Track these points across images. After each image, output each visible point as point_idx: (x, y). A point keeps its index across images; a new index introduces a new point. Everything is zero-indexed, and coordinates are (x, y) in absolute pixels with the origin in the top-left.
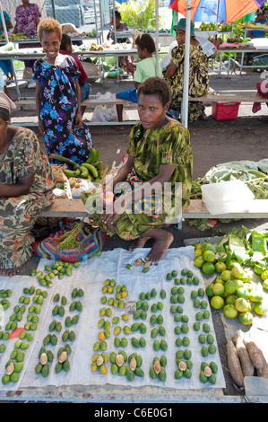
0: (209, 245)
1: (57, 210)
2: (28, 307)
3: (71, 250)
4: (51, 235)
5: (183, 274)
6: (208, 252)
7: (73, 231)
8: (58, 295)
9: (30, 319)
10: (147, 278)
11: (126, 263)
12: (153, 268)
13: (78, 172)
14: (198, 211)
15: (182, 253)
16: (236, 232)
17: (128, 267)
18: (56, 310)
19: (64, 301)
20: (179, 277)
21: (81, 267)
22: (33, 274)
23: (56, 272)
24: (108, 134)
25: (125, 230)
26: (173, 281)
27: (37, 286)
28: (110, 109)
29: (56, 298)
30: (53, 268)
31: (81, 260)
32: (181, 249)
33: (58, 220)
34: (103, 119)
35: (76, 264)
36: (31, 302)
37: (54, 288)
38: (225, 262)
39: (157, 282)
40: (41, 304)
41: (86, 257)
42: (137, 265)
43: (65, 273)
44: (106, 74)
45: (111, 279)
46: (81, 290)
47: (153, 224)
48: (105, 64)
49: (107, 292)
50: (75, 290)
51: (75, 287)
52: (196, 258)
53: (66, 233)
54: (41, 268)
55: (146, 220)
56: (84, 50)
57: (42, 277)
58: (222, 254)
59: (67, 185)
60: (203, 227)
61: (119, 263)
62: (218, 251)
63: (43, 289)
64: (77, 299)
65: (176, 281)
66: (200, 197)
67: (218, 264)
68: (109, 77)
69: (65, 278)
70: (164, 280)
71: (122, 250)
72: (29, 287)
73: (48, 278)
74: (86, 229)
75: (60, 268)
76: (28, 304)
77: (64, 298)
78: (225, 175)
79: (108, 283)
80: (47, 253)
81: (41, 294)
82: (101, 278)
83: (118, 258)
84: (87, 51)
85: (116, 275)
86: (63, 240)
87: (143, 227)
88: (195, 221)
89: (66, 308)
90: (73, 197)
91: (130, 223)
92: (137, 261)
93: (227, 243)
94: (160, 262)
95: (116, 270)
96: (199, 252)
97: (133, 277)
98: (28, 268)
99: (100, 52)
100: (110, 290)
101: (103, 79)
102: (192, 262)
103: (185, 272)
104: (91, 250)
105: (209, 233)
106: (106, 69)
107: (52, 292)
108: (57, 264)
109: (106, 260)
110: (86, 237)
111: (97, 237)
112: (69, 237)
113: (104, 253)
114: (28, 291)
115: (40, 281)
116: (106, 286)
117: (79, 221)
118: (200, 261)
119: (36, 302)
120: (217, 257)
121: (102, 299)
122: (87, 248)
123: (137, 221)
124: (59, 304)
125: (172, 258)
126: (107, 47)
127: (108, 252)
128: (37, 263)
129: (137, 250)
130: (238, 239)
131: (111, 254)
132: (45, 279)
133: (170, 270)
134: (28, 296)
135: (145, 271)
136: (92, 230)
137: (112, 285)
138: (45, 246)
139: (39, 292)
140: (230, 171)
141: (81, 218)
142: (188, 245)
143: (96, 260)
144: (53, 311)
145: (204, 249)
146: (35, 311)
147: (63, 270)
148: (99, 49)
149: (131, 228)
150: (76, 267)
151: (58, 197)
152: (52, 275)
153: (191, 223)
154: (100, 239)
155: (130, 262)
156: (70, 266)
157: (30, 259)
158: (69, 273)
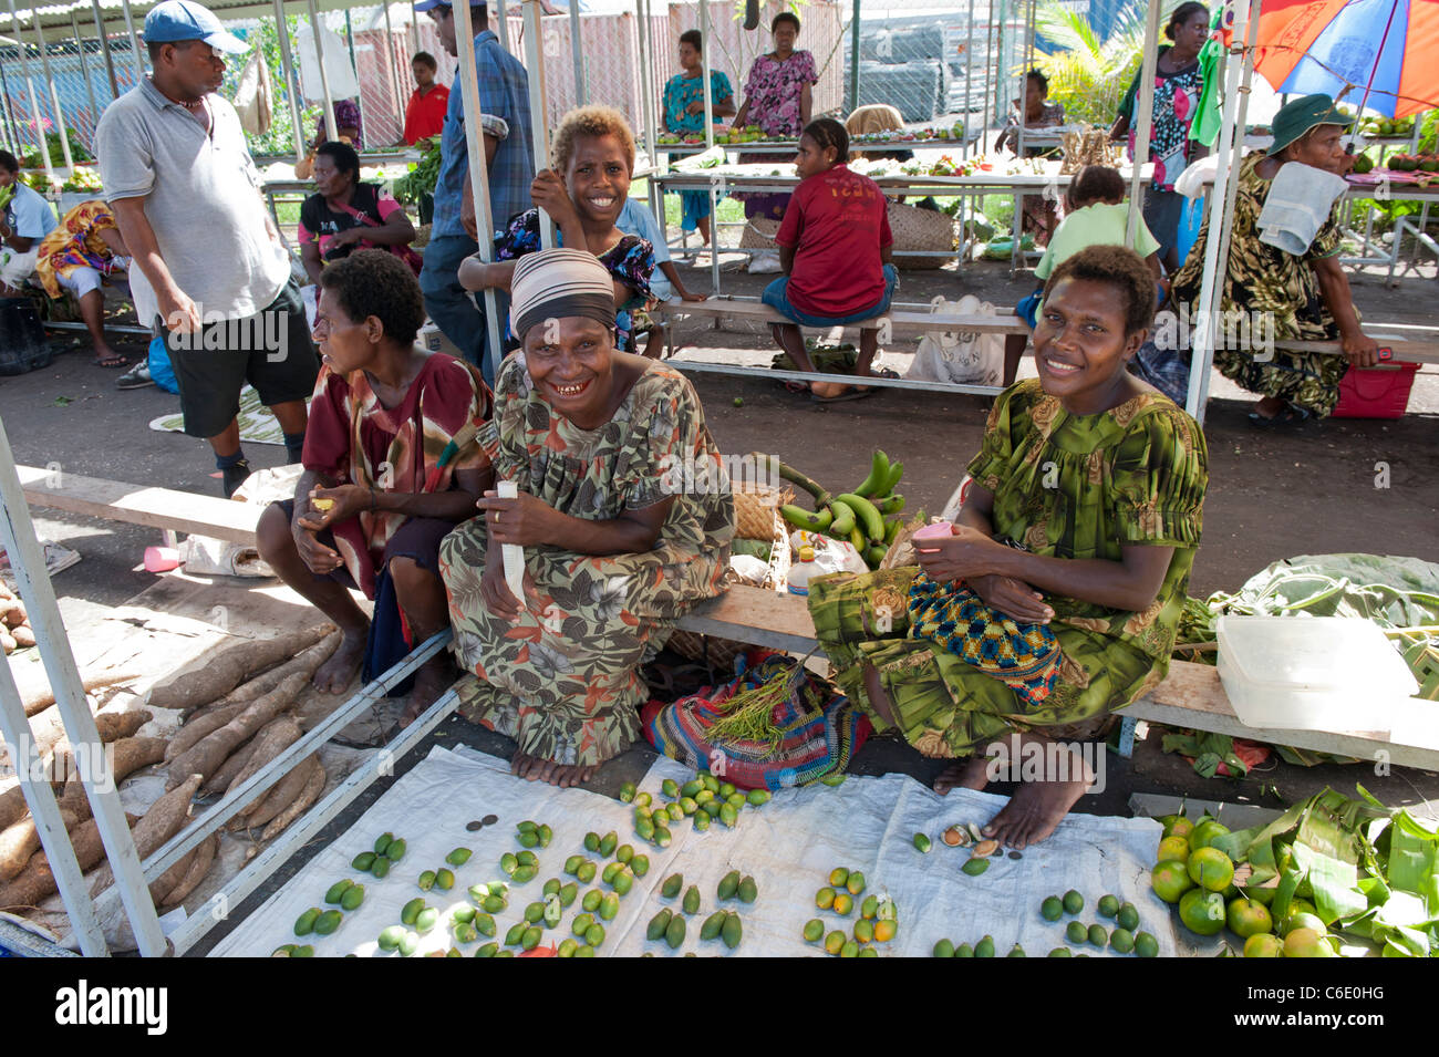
0: (1217, 829)
1: (732, 619)
2: (584, 890)
3: (746, 749)
4: (703, 690)
5: (1103, 909)
6: (1209, 853)
7: (767, 691)
8: (678, 879)
9: (580, 929)
10: (971, 896)
11: (915, 829)
12: (1002, 865)
13: (824, 515)
14: (1196, 703)
15: (1116, 838)
16: (1330, 803)
17: (919, 841)
18: (661, 923)
19: (692, 903)
20: (1087, 917)
21: (769, 806)
22: (625, 796)
23: (691, 805)
24: (949, 420)
25: (928, 722)
26: (1061, 927)
27: (626, 836)
28: (967, 348)
29: (672, 888)
30: (688, 793)
31: (774, 786)
32: (1114, 823)
33: (734, 647)
34: (942, 372)
35: (758, 796)
36: (597, 880)
37: (671, 853)
38: (1269, 905)
39: (1004, 918)
40: (623, 893)
41: (789, 779)
42: (951, 845)
43: (717, 816)
44: (980, 249)
45: (852, 867)
46: (750, 880)
47: (1024, 718)
48: (981, 219)
49: (832, 907)
50: (734, 875)
51: (736, 865)
52: (1163, 864)
53: (747, 693)
54: (651, 784)
55: (1004, 701)
56: (913, 172)
57: (647, 812)
58: (1262, 872)
59: (782, 550)
60: (1210, 764)
61: (894, 822)
62: (1250, 858)
63: (642, 849)
64: (731, 907)
65: (1072, 927)
66: (1211, 657)
67: (1240, 905)
68: (988, 258)
69: (712, 831)
70: (1031, 916)
71: (911, 784)
72: (602, 831)
73: (663, 820)
74: (809, 693)
75: (705, 796)
76: (587, 881)
77: (693, 891)
78: (1317, 596)
79: (839, 880)
80: (677, 743)
81: (630, 862)
82: (826, 858)
83: (892, 805)
84: (921, 176)
85: (872, 861)
86: (731, 712)
87: (989, 722)
88: (1187, 739)
89: (694, 926)
90: (790, 586)
91: (946, 699)
92: (951, 830)
93: (1290, 837)
94: (1030, 851)
95: (877, 845)
96: (1175, 846)
97: (927, 881)
98: (614, 777)
99: (963, 179)
100: (842, 904)
101: (968, 261)
102: (1146, 879)
103: (1112, 904)
104: (811, 761)
105: (1228, 787)
106: (984, 233)
107: (662, 865)
108: (700, 783)
109: (853, 803)
110: (802, 716)
111: (839, 725)
112: (752, 706)
113: (850, 780)
114: (598, 845)
115: (638, 821)
116: (833, 887)
117: (790, 662)
118: (1173, 881)
119: (612, 882)
120: (1241, 878)
121: (808, 927)
122: (801, 753)
123: (969, 697)
124: (676, 907)
125: (1074, 848)
126: (985, 167)
127: (867, 780)
128: (645, 766)
129: (960, 793)
130: (1334, 832)
131: (871, 787)
132: (654, 819)
133: (1059, 885)
134: (595, 859)
135: (971, 868)
136: (828, 699)
137: (853, 888)
138: (677, 720)
139: (626, 855)
140: (1338, 585)
141: (799, 656)
142: (1144, 814)
143: (822, 798)
144: (652, 925)
145: (1196, 839)
146: (599, 908)
147: (713, 805)
148: (959, 172)
149: (946, 720)
150: (755, 805)
151: (746, 582)
152: (678, 811)
153: (1169, 742)
154: (847, 732)
155: (930, 827)
156: (738, 798)
157: (628, 750)
158: (728, 818)
